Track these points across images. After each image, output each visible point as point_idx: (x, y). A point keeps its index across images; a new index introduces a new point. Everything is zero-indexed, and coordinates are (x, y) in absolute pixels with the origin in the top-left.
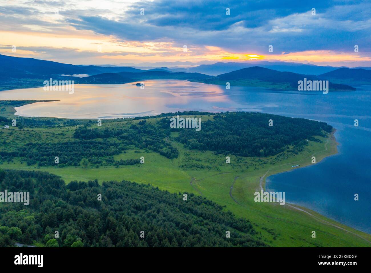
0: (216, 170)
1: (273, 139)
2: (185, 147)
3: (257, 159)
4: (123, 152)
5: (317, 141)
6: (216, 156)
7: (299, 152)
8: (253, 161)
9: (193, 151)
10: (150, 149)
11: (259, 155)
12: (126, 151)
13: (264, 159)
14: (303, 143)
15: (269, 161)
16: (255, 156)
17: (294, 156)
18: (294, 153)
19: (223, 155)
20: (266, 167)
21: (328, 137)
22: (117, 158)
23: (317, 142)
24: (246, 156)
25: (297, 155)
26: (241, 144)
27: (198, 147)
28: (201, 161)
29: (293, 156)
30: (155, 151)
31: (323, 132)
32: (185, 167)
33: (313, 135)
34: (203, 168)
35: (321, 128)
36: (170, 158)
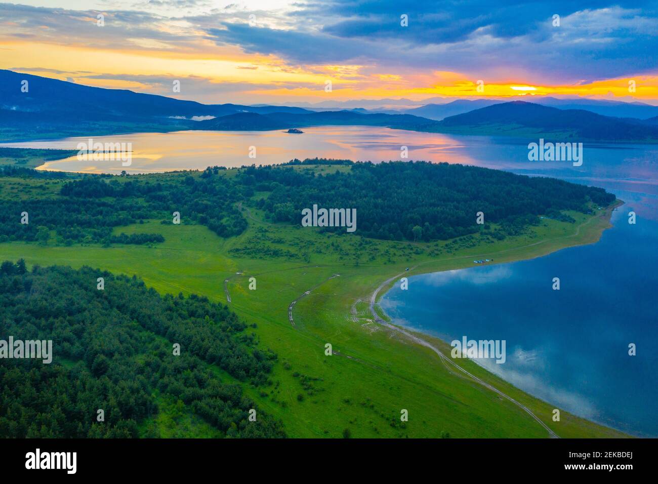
0: (301, 261)
1: (457, 208)
2: (268, 217)
3: (405, 243)
4: (138, 221)
5: (564, 219)
6: (319, 235)
7: (507, 237)
8: (394, 247)
9: (279, 225)
10: (195, 219)
11: (411, 237)
12: (145, 221)
13: (421, 246)
14: (527, 220)
15: (429, 250)
16: (404, 238)
17: (493, 242)
18: (495, 237)
19: (336, 234)
20: (415, 259)
21: (595, 213)
22: (118, 231)
23: (562, 221)
24: (384, 237)
25: (501, 242)
26: (377, 215)
27: (290, 217)
28: (283, 242)
29: (489, 243)
30: (203, 221)
31: (590, 205)
32: (243, 252)
33: (561, 209)
34: (277, 255)
35: (587, 197)
36: (223, 236)
